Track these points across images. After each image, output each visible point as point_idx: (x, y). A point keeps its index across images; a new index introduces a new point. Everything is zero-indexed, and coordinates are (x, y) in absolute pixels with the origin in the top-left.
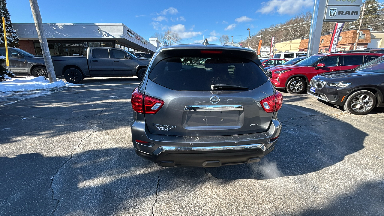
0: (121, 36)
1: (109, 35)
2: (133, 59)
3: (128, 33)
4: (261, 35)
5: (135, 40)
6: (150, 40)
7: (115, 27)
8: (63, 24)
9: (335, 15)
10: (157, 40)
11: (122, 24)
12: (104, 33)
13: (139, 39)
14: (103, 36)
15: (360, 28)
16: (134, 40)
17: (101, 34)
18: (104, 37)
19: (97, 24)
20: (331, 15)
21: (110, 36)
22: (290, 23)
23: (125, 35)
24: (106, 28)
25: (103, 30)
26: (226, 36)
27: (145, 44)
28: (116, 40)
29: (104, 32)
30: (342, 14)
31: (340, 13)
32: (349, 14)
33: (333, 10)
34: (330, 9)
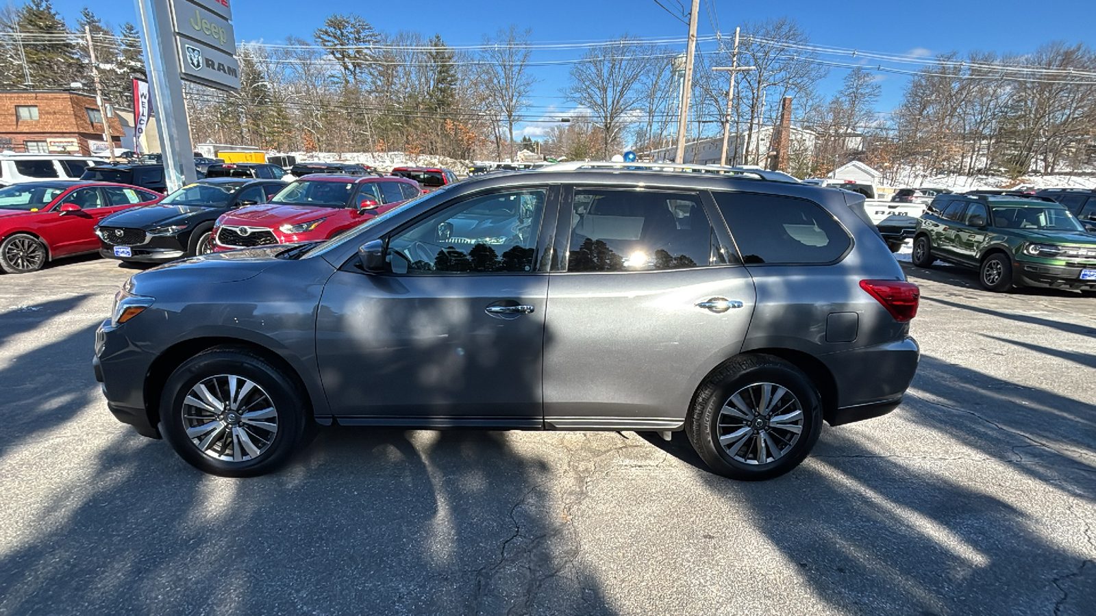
9: (201, 65)
20: (193, 64)
30: (214, 68)
31: (209, 63)
32: (225, 72)
33: (194, 50)
34: (187, 46)
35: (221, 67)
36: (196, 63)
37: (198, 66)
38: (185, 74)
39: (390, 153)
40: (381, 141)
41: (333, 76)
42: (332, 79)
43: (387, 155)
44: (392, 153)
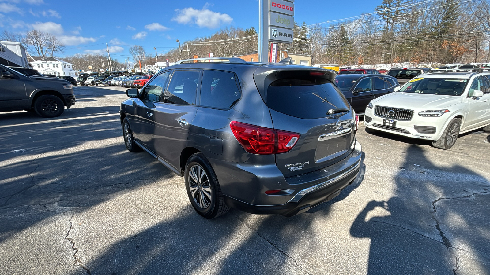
2: (21, 79)
4: (188, 49)
6: (8, 44)
9: (277, 35)
10: (21, 46)
15: (281, 49)
20: (274, 35)
22: (215, 37)
26: (139, 46)
30: (282, 36)
31: (280, 34)
32: (286, 36)
33: (275, 30)
34: (272, 29)
35: (285, 35)
36: (275, 35)
37: (276, 36)
38: (270, 40)
39: (401, 63)
40: (398, 57)
41: (380, 28)
42: (380, 29)
43: (400, 64)
44: (402, 63)
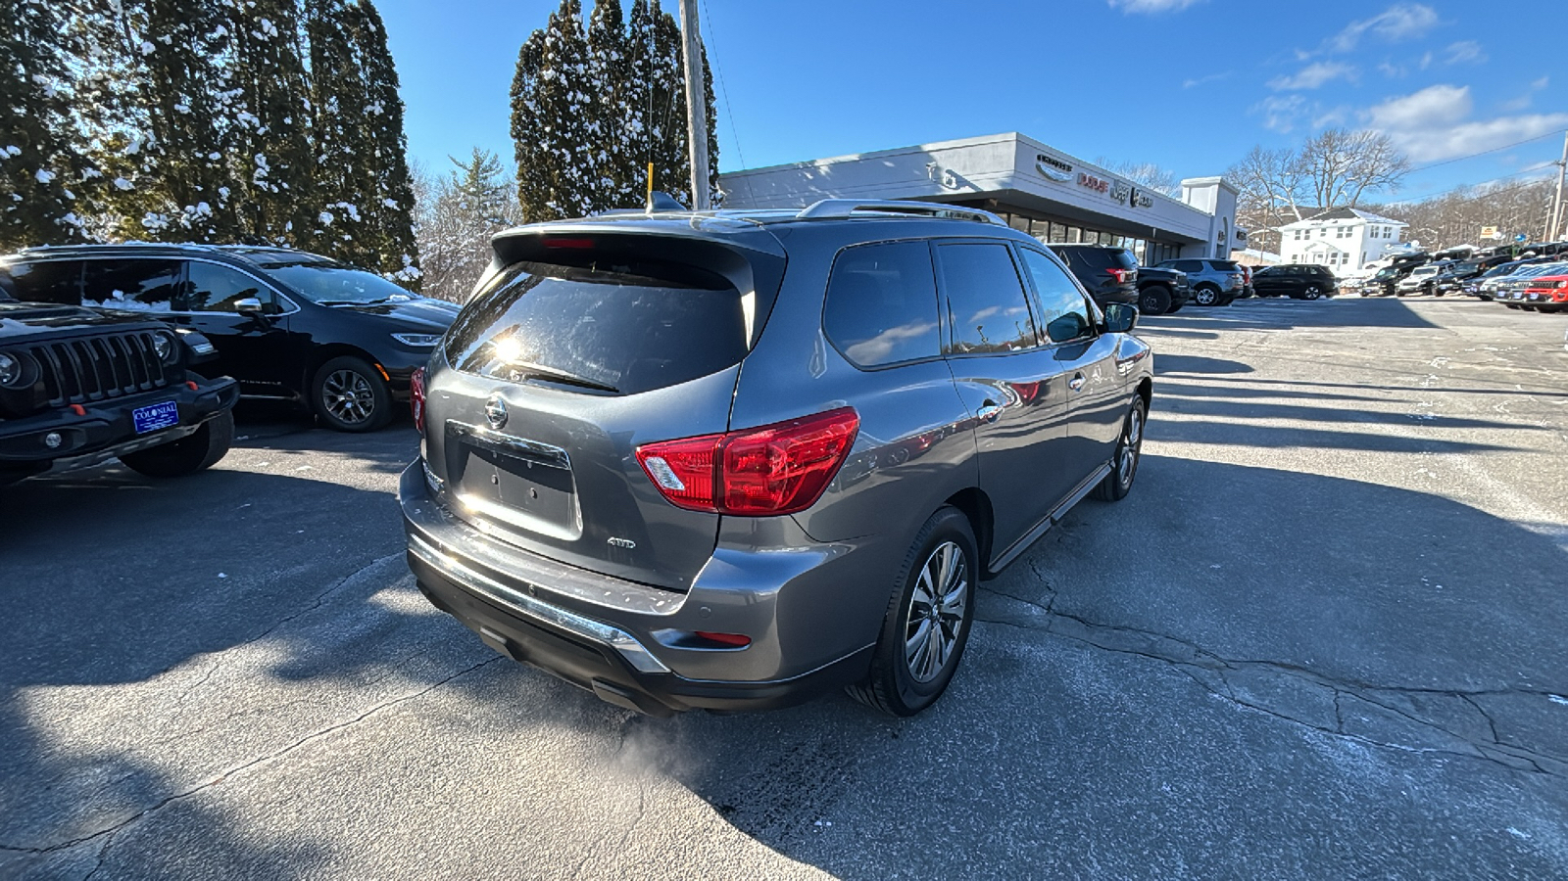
0: (1002, 183)
1: (961, 182)
3: (1038, 168)
5: (1079, 194)
6: (1186, 186)
7: (988, 151)
8: (831, 161)
10: (1222, 185)
11: (1014, 134)
12: (945, 177)
13: (1101, 187)
14: (941, 190)
16: (1074, 193)
17: (938, 180)
18: (943, 190)
19: (927, 147)
21: (964, 186)
23: (1021, 176)
24: (956, 159)
25: (945, 165)
27: (1133, 203)
28: (988, 200)
29: (947, 171)
